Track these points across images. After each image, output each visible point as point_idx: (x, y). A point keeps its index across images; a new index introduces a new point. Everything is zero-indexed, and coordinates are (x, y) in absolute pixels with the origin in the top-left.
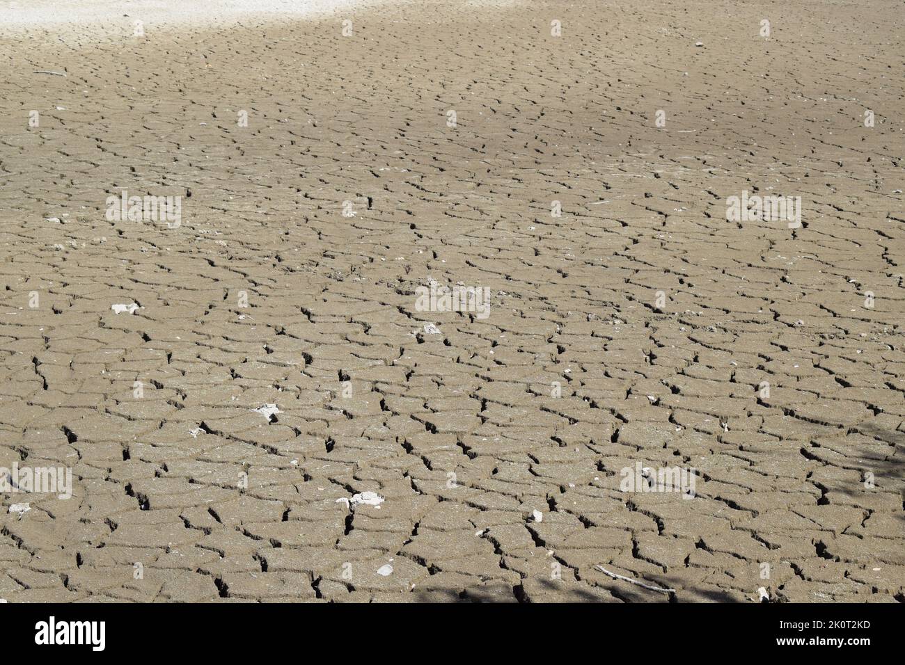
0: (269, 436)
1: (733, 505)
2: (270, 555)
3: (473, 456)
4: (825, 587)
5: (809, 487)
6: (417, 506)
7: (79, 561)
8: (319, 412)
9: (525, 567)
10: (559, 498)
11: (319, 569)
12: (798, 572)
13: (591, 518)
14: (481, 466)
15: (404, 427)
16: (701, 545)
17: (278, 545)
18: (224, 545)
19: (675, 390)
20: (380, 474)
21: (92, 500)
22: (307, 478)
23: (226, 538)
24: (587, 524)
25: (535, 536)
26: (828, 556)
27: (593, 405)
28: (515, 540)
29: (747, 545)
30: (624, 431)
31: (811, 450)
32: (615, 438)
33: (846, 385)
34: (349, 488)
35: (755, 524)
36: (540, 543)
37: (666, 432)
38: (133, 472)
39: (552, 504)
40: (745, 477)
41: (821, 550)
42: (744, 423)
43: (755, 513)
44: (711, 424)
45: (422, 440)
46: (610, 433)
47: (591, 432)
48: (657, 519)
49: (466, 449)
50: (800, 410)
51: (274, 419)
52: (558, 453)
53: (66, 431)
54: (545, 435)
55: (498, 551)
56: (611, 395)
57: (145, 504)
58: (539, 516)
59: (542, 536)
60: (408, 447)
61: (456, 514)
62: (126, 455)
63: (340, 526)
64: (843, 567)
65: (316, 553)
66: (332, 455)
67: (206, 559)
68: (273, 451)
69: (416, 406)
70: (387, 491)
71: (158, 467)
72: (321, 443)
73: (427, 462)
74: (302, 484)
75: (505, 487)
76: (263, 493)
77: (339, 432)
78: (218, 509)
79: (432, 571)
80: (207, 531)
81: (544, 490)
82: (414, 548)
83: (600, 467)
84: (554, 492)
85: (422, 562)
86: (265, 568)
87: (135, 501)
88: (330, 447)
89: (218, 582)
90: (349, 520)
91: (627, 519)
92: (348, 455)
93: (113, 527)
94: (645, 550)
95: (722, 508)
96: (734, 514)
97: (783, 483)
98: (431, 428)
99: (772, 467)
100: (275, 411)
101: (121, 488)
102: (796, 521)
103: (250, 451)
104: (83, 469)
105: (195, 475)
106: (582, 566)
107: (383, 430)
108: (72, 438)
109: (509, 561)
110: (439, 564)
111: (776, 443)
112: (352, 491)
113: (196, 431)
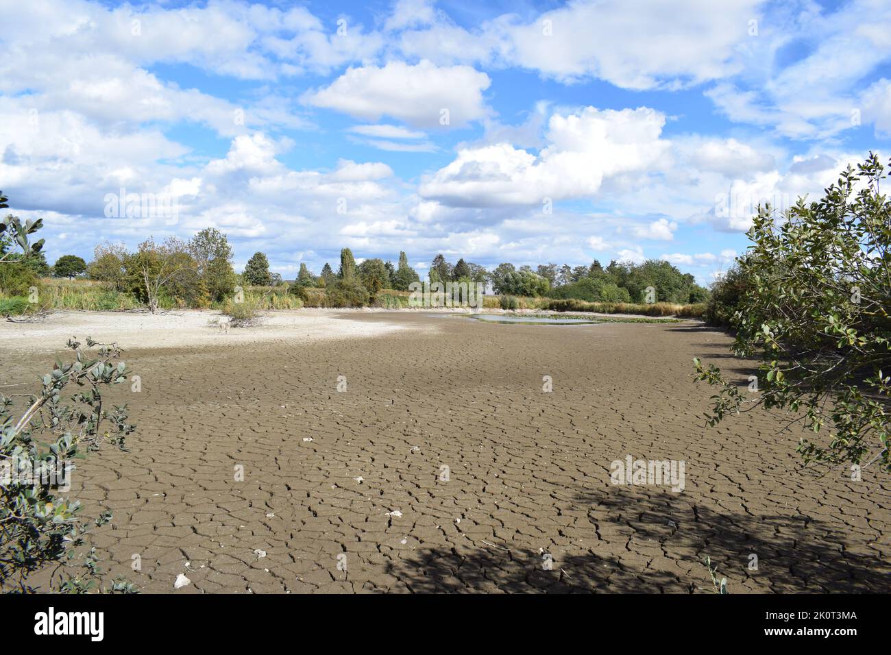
0: (359, 489)
1: (528, 516)
2: (361, 535)
3: (434, 497)
4: (563, 548)
5: (554, 509)
6: (414, 516)
7: (292, 537)
8: (377, 480)
9: (455, 541)
10: (465, 513)
11: (380, 541)
12: (553, 542)
13: (478, 521)
14: (437, 501)
15: (408, 486)
16: (518, 531)
17: (364, 531)
18: (345, 531)
19: (504, 472)
20: (400, 504)
21: (296, 513)
22: (374, 505)
23: (345, 528)
24: (477, 524)
25: (458, 528)
26: (563, 536)
27: (475, 478)
28: (451, 530)
29: (534, 532)
30: (487, 487)
31: (554, 494)
32: (484, 490)
33: (563, 470)
34: (389, 509)
35: (536, 523)
36: (460, 531)
37: (502, 488)
38: (311, 502)
39: (463, 516)
40: (531, 505)
41: (560, 533)
42: (529, 484)
43: (536, 519)
44: (517, 485)
45: (414, 491)
46: (482, 488)
47: (475, 488)
48: (501, 521)
49: (431, 495)
50: (548, 480)
51: (361, 482)
52: (464, 496)
53: (287, 486)
54: (458, 489)
55: (445, 534)
56: (481, 474)
57: (315, 514)
58: (459, 521)
59: (460, 529)
60: (410, 494)
61: (428, 520)
62: (308, 496)
63: (387, 524)
64: (569, 540)
65: (378, 535)
66: (383, 496)
67: (337, 536)
68: (361, 495)
69: (411, 477)
70: (404, 511)
71: (320, 500)
72: (379, 491)
73: (417, 499)
74: (372, 508)
75: (446, 509)
76: (358, 511)
77: (385, 487)
78: (342, 517)
79: (421, 542)
80: (338, 526)
81: (460, 510)
82: (414, 533)
83: (480, 501)
84: (464, 511)
85: (417, 538)
86: (360, 540)
87: (312, 513)
88: (382, 493)
89: (343, 546)
90: (390, 522)
91: (490, 521)
92: (388, 496)
93: (304, 523)
94: (498, 534)
95: (524, 517)
96: (529, 519)
97: (545, 507)
98: (418, 486)
99: (541, 502)
100: (362, 479)
101: (307, 508)
102: (550, 522)
103: (353, 495)
104: (292, 500)
105: (333, 503)
106: (476, 540)
107: (401, 487)
108: (289, 489)
109: (449, 538)
110: (424, 539)
111: (540, 492)
112: (391, 511)
113: (333, 487)
